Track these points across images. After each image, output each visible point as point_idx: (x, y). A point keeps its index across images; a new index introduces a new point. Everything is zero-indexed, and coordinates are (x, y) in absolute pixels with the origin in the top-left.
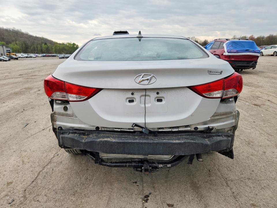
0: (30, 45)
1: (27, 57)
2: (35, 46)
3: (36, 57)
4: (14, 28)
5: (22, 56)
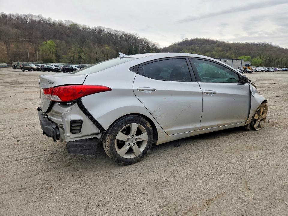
0: (275, 58)
1: (263, 71)
2: (280, 59)
3: (273, 71)
4: (265, 42)
5: (258, 70)
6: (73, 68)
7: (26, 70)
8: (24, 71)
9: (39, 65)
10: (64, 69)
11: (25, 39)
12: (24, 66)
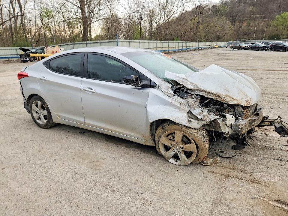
6: (283, 45)
7: (236, 49)
8: (233, 50)
9: (249, 44)
10: (273, 47)
11: (259, 16)
12: (235, 45)
